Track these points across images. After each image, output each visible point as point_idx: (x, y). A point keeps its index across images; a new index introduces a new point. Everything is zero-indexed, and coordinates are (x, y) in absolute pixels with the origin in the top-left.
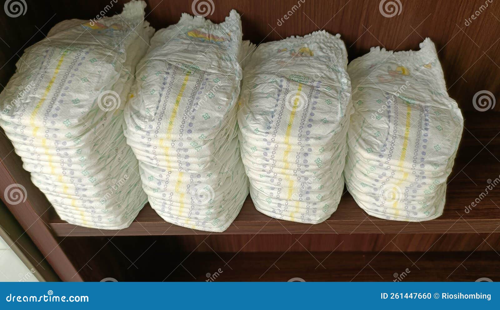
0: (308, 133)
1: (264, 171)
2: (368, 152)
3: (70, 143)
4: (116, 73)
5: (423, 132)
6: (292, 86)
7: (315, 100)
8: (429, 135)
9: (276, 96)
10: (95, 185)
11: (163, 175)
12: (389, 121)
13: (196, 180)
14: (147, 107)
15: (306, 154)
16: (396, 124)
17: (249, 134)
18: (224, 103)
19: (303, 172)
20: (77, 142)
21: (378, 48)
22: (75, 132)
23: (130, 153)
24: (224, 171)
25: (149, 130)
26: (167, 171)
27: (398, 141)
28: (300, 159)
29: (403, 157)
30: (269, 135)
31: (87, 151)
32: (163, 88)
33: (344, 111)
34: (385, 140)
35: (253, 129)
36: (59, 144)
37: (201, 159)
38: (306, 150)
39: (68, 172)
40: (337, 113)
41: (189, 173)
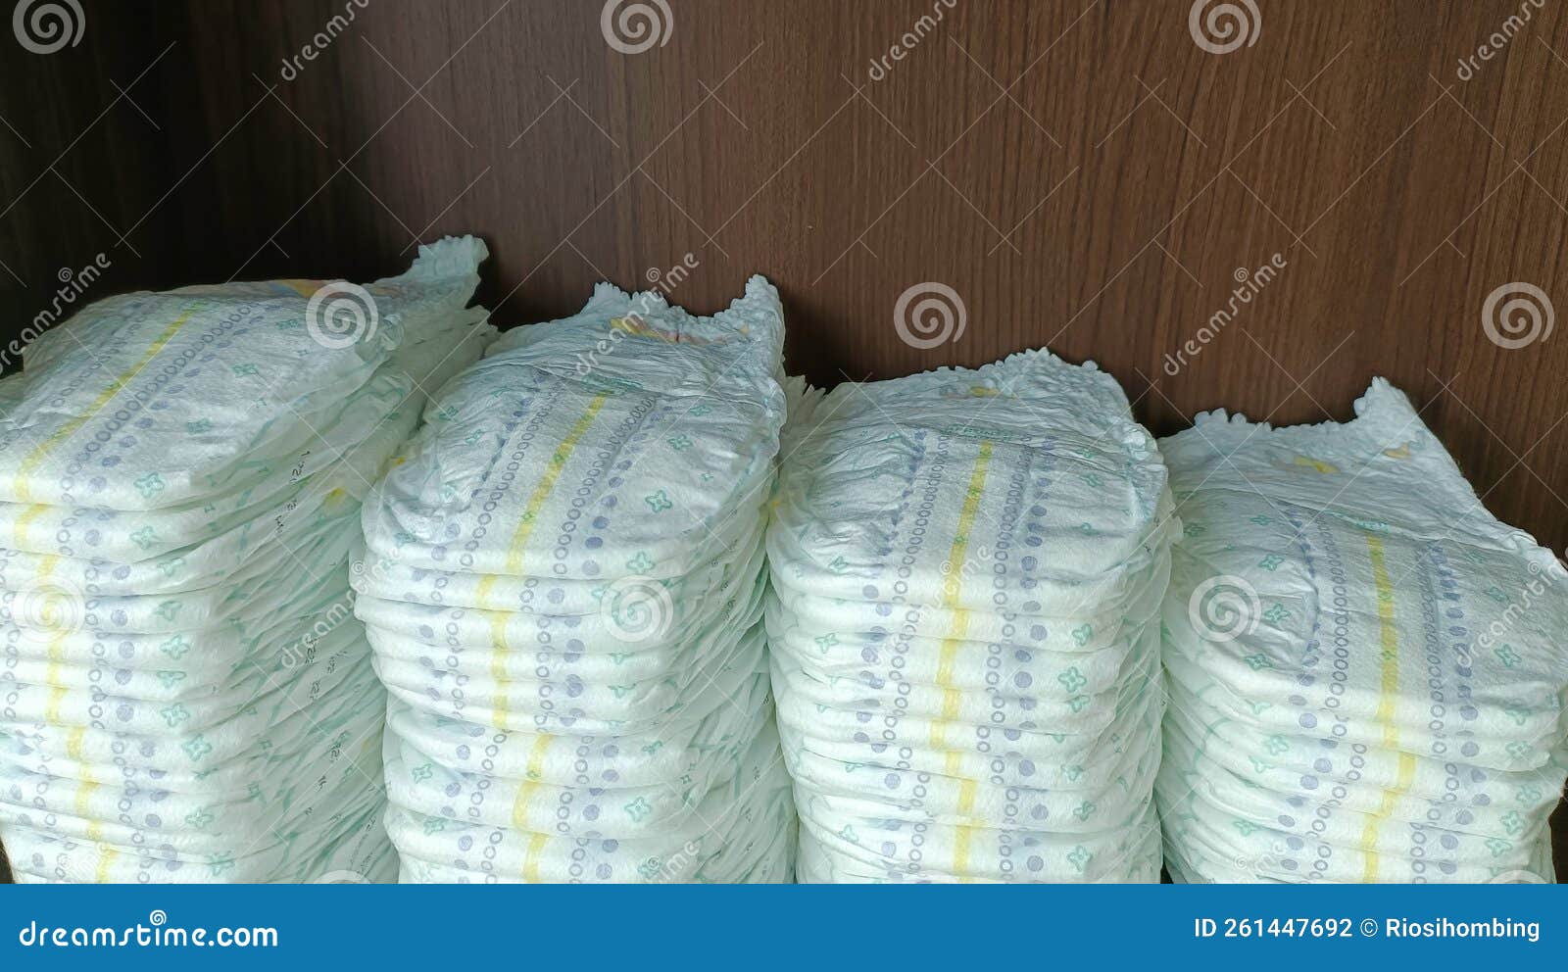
0: (1029, 562)
1: (861, 738)
2: (1252, 665)
3: (141, 576)
4: (358, 361)
5: (1443, 606)
6: (954, 446)
7: (1043, 474)
8: (1468, 613)
9: (905, 470)
10: (202, 775)
11: (472, 749)
12: (1312, 571)
13: (598, 765)
14: (449, 479)
15: (1023, 654)
16: (1338, 578)
17: (809, 582)
18: (726, 466)
19: (1012, 733)
20: (169, 568)
21: (1221, 414)
22: (169, 528)
23: (361, 675)
24: (706, 741)
25: (444, 540)
26: (491, 732)
27: (1357, 630)
28: (1001, 671)
29: (1389, 683)
30: (885, 571)
31: (199, 610)
32: (511, 426)
33: (1152, 505)
34: (1309, 628)
35: (823, 563)
36: (101, 576)
37: (627, 661)
38: (1023, 634)
39: (109, 709)
40: (1126, 511)
41: (575, 736)
